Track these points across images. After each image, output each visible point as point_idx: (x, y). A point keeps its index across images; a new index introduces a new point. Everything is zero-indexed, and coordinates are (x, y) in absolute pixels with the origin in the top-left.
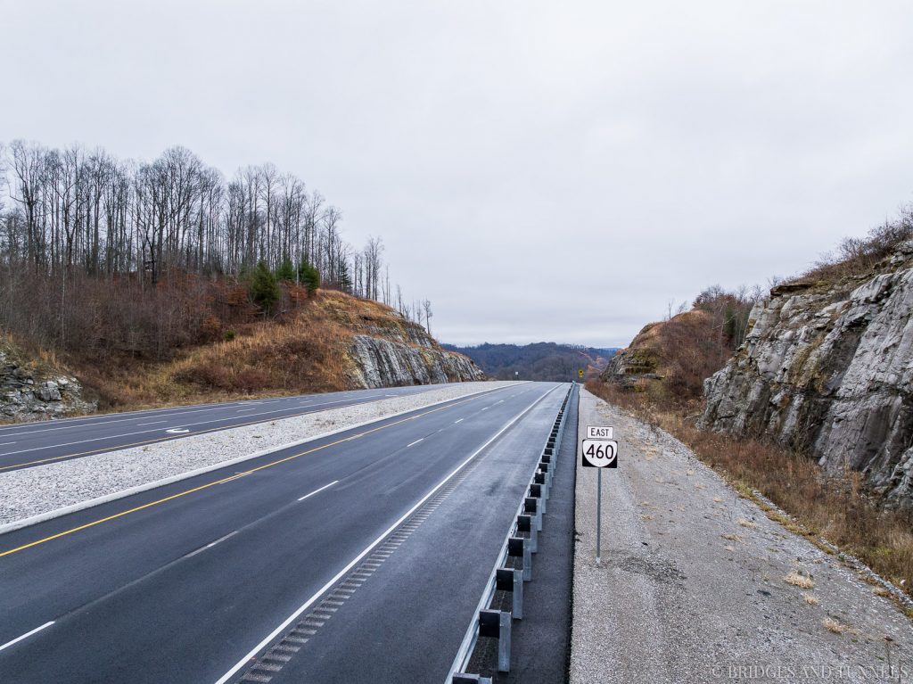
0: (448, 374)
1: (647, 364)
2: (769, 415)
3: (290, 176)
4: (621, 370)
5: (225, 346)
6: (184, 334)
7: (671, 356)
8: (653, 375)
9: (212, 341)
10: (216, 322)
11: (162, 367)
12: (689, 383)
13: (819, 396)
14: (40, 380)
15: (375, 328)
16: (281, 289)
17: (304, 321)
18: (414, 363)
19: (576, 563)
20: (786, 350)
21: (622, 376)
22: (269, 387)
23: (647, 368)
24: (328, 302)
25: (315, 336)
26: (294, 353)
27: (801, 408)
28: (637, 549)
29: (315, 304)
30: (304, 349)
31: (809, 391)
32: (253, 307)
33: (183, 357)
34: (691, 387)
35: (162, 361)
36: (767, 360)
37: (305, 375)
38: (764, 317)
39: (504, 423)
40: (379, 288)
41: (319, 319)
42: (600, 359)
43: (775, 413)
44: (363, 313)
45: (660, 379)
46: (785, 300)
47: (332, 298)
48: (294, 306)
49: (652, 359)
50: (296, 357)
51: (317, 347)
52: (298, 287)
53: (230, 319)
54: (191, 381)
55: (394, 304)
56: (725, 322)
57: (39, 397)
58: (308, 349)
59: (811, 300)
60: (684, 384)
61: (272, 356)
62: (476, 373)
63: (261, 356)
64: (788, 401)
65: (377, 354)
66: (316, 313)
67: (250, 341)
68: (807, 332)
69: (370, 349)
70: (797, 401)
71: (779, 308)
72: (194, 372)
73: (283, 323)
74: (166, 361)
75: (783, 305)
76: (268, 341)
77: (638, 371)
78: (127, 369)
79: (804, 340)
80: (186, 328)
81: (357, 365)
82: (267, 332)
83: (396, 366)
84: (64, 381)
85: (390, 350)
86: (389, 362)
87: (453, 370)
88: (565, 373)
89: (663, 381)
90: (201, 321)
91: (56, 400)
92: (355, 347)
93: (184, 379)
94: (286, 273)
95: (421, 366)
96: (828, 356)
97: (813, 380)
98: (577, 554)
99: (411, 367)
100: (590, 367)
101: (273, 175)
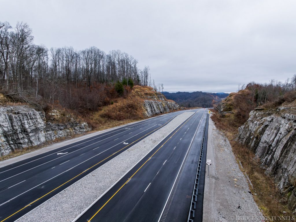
0: (169, 109)
1: (230, 108)
2: (250, 140)
3: (124, 53)
4: (222, 110)
5: (111, 106)
6: (101, 103)
7: (237, 106)
8: (231, 112)
9: (108, 104)
10: (108, 99)
11: (96, 113)
12: (242, 115)
13: (258, 140)
14: (80, 124)
15: (149, 97)
16: (124, 87)
17: (131, 97)
18: (160, 107)
19: (205, 177)
20: (255, 127)
21: (222, 112)
22: (125, 118)
23: (230, 109)
24: (136, 90)
25: (134, 102)
26: (129, 108)
27: (255, 141)
28: (214, 175)
29: (133, 91)
30: (132, 107)
31: (257, 138)
32: (117, 94)
33: (101, 110)
34: (243, 116)
35: (96, 111)
36: (251, 127)
37: (133, 114)
38: (252, 115)
39: (191, 140)
40: (148, 81)
41: (134, 96)
42: (217, 97)
43: (251, 140)
44: (145, 92)
45: (233, 113)
46: (257, 112)
47: (137, 89)
48: (127, 93)
49: (231, 107)
50: (130, 109)
51: (135, 105)
52: (128, 87)
53: (111, 97)
54: (105, 117)
55: (153, 86)
56: (255, 95)
57: (80, 128)
58: (133, 106)
59: (263, 113)
60: (240, 115)
61: (124, 109)
62: (177, 107)
63: (121, 109)
64: (253, 139)
65: (151, 106)
66: (133, 94)
67: (117, 104)
68: (259, 124)
69: (148, 105)
70: (255, 140)
71: (256, 114)
72: (105, 115)
73: (125, 98)
74: (97, 111)
75: (256, 113)
76: (122, 105)
77: (227, 110)
78: (89, 114)
79: (258, 125)
80: (101, 101)
81: (146, 110)
82: (121, 101)
83: (156, 109)
84: (85, 124)
85: (154, 104)
86: (154, 107)
87: (171, 107)
88: (205, 102)
89: (234, 114)
90: (104, 99)
91: (84, 128)
92: (145, 104)
93: (103, 116)
94: (124, 83)
95: (162, 107)
96: (261, 131)
97: (258, 136)
98: (206, 175)
99: (159, 108)
100: (213, 100)
101: (120, 54)
